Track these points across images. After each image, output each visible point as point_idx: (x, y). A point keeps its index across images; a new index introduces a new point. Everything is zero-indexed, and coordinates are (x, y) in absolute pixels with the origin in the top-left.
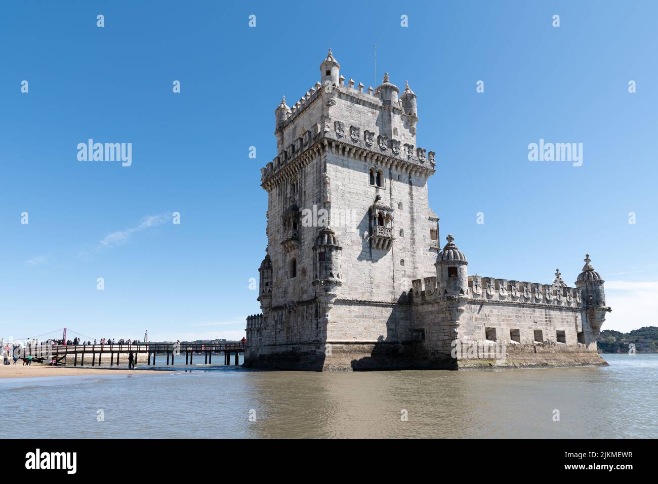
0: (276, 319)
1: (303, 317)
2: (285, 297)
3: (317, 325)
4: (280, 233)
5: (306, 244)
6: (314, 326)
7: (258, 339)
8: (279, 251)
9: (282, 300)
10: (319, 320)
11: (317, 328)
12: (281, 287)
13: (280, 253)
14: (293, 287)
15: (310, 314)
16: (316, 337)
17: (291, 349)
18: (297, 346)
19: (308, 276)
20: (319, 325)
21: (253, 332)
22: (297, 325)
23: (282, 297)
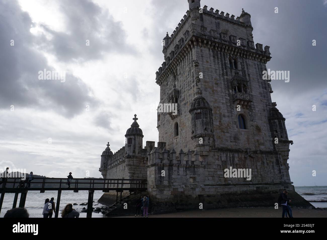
0: (223, 159)
1: (263, 163)
2: (236, 142)
3: (280, 170)
4: (221, 88)
5: (257, 109)
6: (277, 172)
7: (188, 177)
8: (222, 101)
9: (232, 144)
10: (281, 167)
11: (280, 172)
12: (228, 133)
13: (223, 103)
14: (246, 136)
15: (270, 161)
16: (280, 179)
17: (255, 189)
18: (260, 186)
19: (263, 134)
20: (282, 171)
21: (175, 168)
22: (257, 168)
23: (231, 142)
